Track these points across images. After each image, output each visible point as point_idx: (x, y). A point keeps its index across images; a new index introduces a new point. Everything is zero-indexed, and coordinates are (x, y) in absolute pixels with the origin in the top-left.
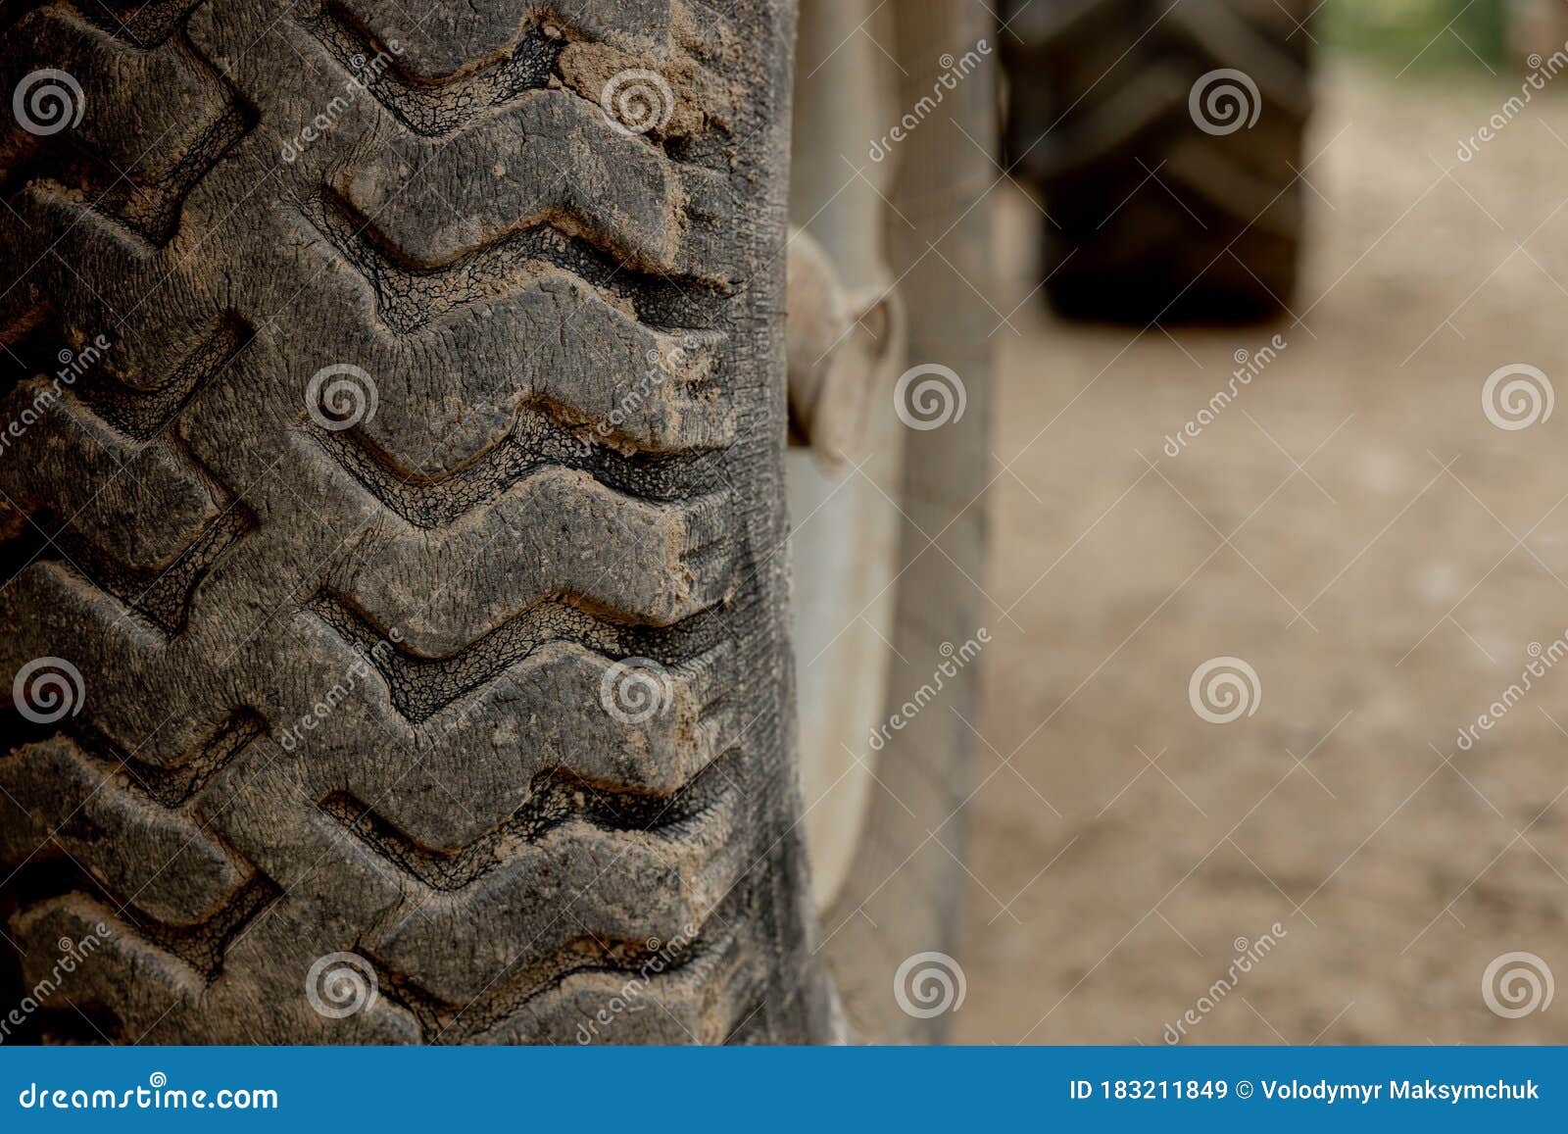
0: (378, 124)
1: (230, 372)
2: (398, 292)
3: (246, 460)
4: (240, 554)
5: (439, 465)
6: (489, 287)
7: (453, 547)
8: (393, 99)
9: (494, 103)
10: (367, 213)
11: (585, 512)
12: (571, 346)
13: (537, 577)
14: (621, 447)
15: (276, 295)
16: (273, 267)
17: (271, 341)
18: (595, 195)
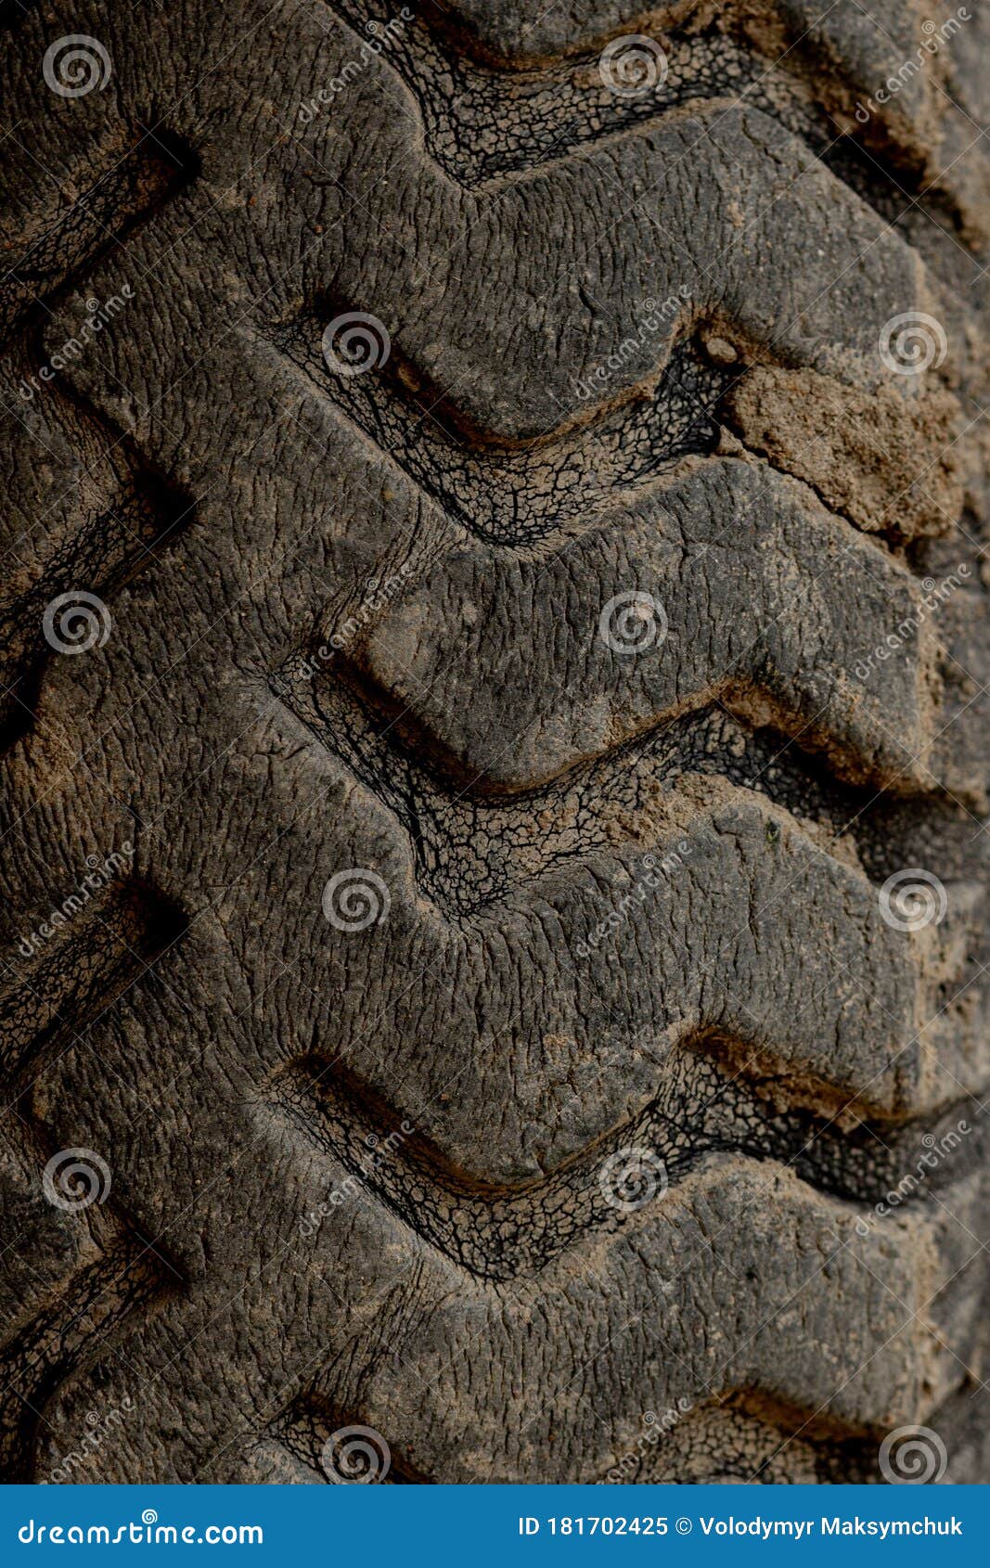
0: (417, 525)
1: (138, 992)
2: (451, 838)
3: (165, 1160)
4: (146, 1338)
5: (531, 1164)
6: (616, 827)
7: (553, 1316)
8: (439, 476)
9: (620, 482)
10: (403, 691)
11: (787, 1243)
12: (768, 935)
13: (701, 1365)
14: (841, 1114)
15: (229, 848)
16: (224, 797)
17: (220, 935)
18: (808, 652)
